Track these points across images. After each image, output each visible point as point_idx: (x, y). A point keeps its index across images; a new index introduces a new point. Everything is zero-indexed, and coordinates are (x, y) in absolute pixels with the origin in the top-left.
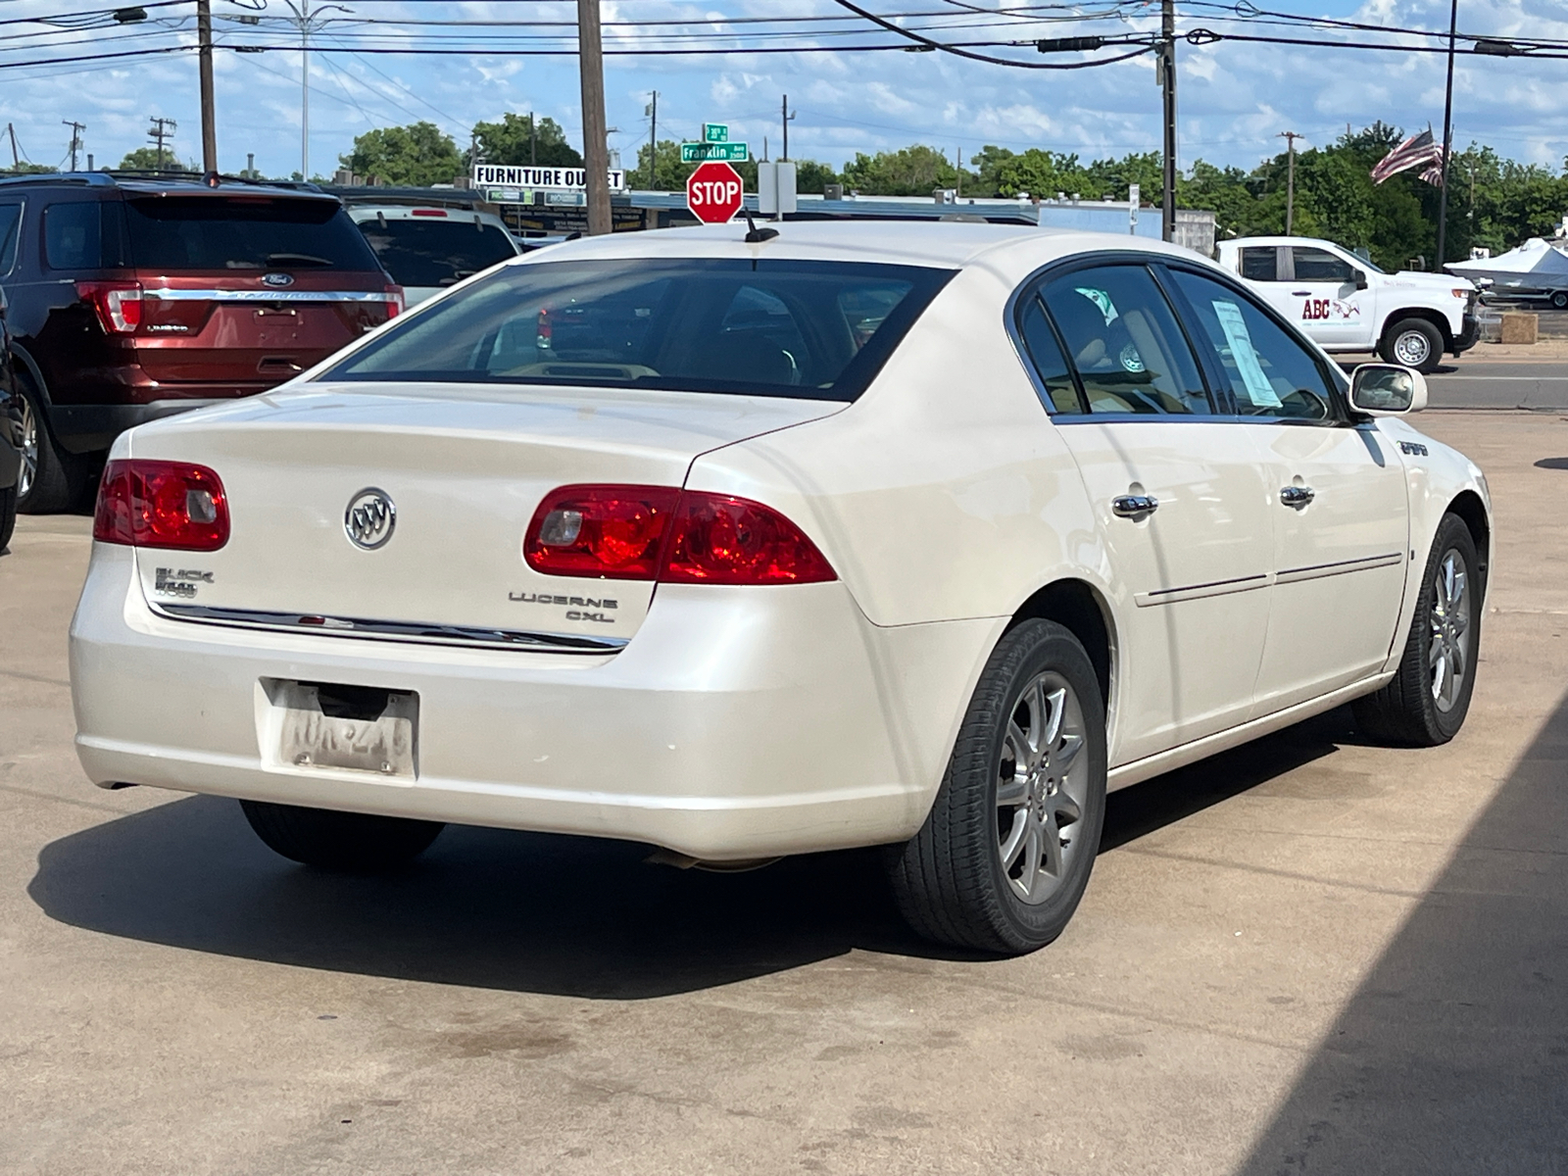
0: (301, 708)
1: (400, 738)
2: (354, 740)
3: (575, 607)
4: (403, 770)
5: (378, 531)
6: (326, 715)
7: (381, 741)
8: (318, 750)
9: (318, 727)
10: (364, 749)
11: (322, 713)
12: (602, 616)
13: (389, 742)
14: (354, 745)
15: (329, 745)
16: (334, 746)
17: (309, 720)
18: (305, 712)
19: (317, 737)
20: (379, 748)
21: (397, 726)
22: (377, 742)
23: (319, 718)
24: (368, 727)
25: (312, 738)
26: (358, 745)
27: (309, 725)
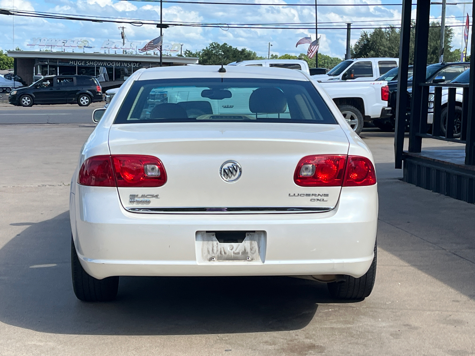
0: (208, 241)
1: (253, 248)
2: (234, 250)
3: (314, 197)
4: (256, 259)
5: (234, 176)
6: (220, 242)
7: (245, 250)
8: (218, 255)
9: (217, 247)
10: (239, 253)
11: (218, 242)
12: (323, 199)
13: (248, 250)
14: (234, 252)
15: (223, 253)
16: (225, 253)
17: (213, 245)
18: (210, 242)
19: (217, 251)
20: (245, 252)
21: (251, 244)
22: (243, 250)
23: (217, 244)
24: (239, 245)
25: (215, 251)
26: (235, 252)
27: (213, 247)
